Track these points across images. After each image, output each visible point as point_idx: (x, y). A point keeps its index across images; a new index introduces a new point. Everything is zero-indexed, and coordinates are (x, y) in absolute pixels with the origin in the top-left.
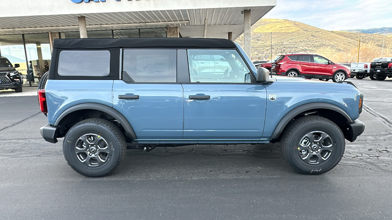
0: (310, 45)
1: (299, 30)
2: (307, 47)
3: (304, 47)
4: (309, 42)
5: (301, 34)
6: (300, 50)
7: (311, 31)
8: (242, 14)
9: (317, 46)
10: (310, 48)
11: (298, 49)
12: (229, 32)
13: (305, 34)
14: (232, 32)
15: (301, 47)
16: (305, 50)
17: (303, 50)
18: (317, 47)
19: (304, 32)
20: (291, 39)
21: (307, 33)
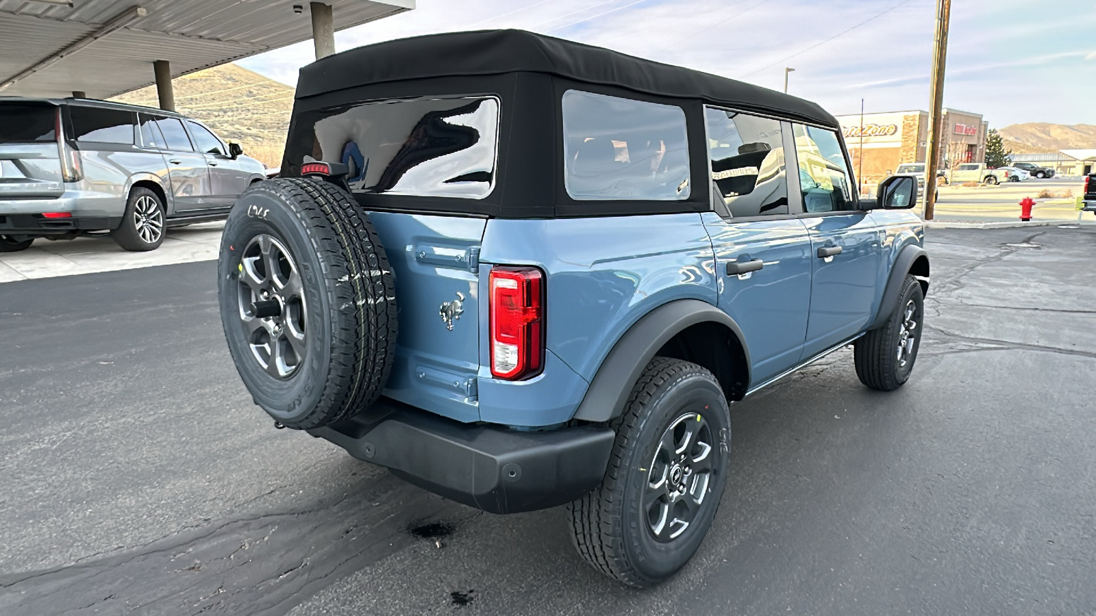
0: (250, 122)
1: (211, 75)
2: (242, 125)
3: (237, 126)
4: (247, 114)
5: (220, 89)
6: (225, 133)
7: (245, 81)
8: (296, 12)
9: (270, 126)
10: (254, 131)
11: (218, 130)
12: (159, 61)
13: (229, 88)
14: (167, 63)
15: (225, 125)
16: (240, 134)
17: (234, 133)
18: (269, 128)
19: (226, 84)
20: (192, 99)
21: (236, 85)
